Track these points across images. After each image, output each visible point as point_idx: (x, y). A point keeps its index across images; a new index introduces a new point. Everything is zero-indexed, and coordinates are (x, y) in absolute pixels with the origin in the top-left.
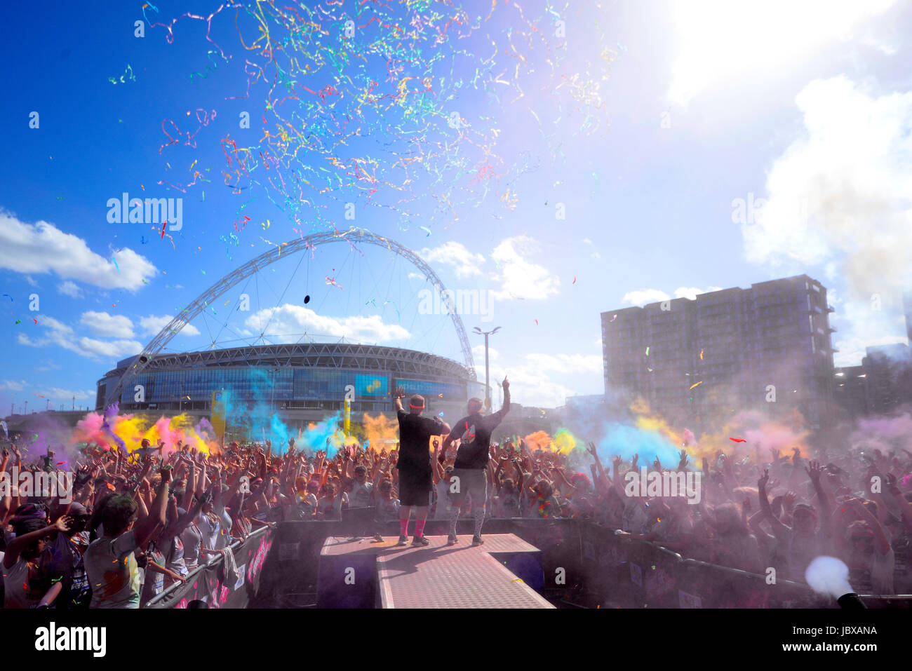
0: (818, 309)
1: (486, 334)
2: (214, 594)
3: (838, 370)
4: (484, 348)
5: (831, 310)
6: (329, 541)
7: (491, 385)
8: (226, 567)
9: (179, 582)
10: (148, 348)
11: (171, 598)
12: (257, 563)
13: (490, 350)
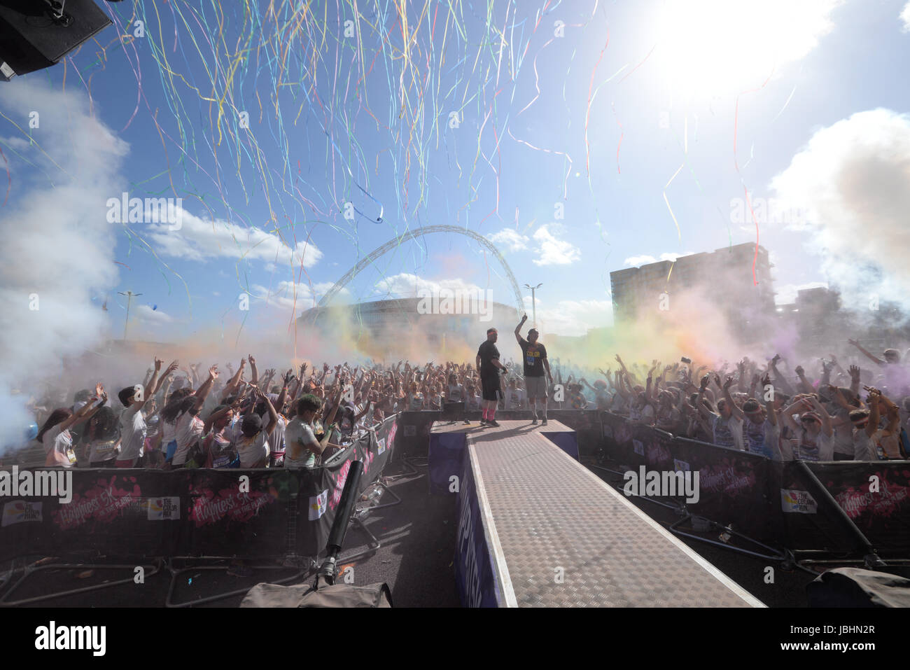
0: (763, 266)
1: (533, 289)
2: (367, 456)
3: (779, 306)
4: (531, 298)
5: (772, 266)
6: (436, 424)
7: (537, 322)
8: (372, 440)
9: (344, 449)
10: (320, 303)
11: (339, 459)
12: (391, 437)
13: (535, 299)
